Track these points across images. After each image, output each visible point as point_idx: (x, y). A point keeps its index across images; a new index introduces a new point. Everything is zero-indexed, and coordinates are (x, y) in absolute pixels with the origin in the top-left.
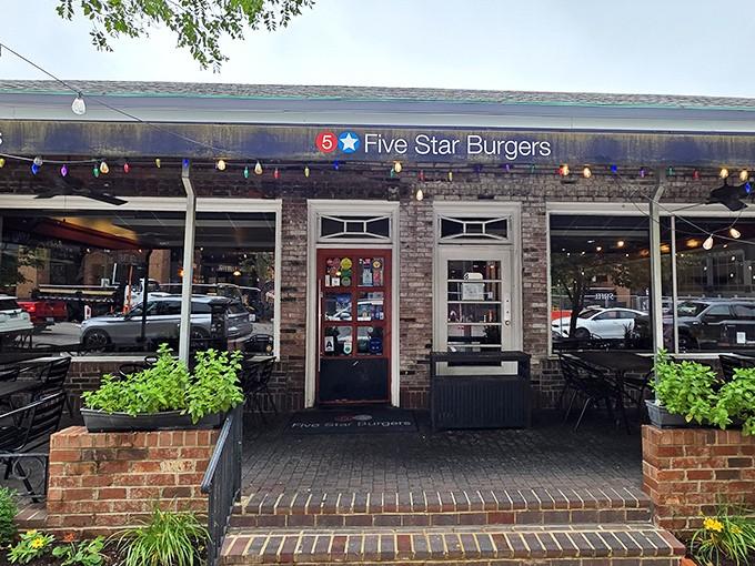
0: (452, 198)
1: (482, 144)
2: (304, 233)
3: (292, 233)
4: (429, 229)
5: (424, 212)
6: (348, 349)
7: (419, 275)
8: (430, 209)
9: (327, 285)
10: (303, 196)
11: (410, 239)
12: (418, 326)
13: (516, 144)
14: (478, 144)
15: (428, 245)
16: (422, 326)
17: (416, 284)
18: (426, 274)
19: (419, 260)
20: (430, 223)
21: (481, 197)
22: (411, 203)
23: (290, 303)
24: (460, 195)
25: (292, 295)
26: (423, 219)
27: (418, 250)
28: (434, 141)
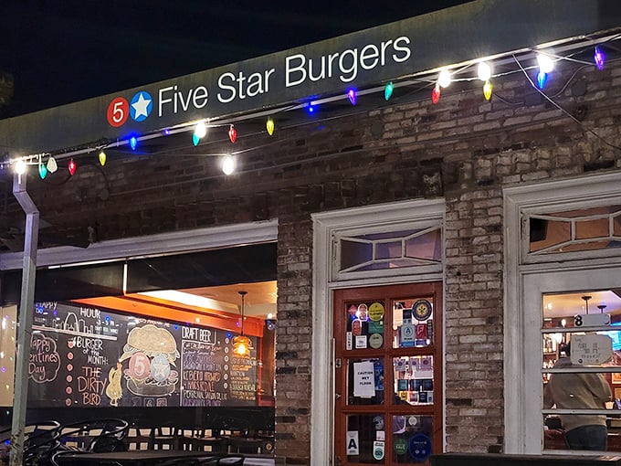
0: (535, 176)
1: (306, 67)
2: (306, 266)
3: (291, 268)
4: (495, 238)
5: (486, 209)
6: (379, 453)
7: (477, 322)
8: (498, 202)
9: (349, 348)
10: (304, 208)
11: (462, 260)
12: (476, 412)
13: (355, 54)
14: (299, 68)
15: (493, 268)
16: (481, 413)
17: (471, 339)
18: (490, 320)
19: (478, 296)
20: (497, 229)
21: (589, 168)
22: (464, 197)
23: (288, 377)
24: (548, 171)
25: (291, 363)
26: (484, 222)
27: (476, 278)
28: (241, 79)
